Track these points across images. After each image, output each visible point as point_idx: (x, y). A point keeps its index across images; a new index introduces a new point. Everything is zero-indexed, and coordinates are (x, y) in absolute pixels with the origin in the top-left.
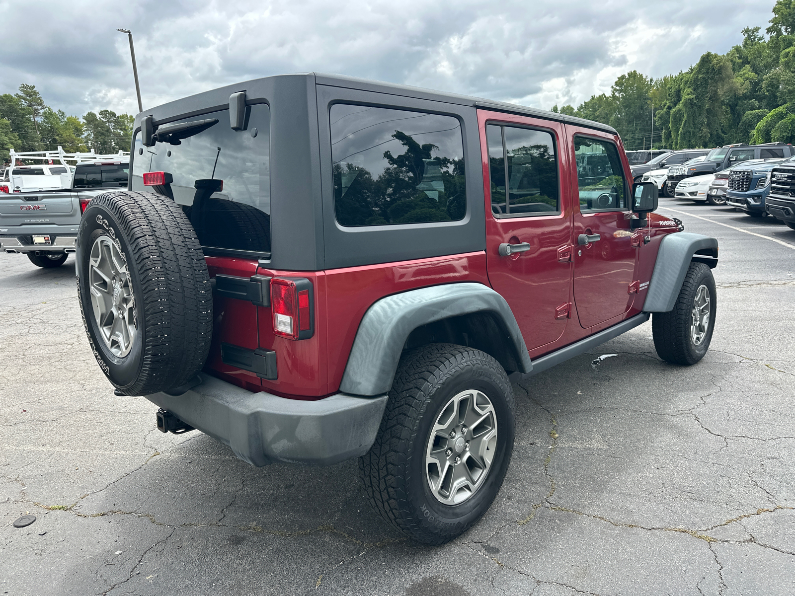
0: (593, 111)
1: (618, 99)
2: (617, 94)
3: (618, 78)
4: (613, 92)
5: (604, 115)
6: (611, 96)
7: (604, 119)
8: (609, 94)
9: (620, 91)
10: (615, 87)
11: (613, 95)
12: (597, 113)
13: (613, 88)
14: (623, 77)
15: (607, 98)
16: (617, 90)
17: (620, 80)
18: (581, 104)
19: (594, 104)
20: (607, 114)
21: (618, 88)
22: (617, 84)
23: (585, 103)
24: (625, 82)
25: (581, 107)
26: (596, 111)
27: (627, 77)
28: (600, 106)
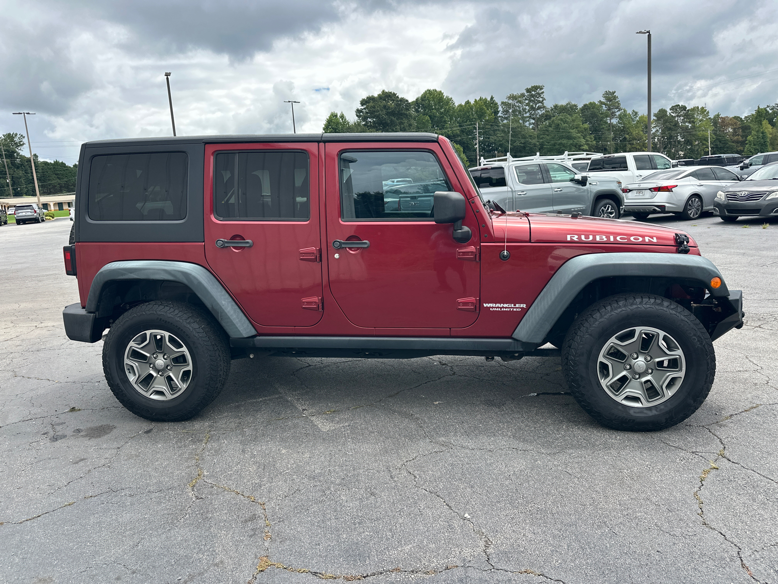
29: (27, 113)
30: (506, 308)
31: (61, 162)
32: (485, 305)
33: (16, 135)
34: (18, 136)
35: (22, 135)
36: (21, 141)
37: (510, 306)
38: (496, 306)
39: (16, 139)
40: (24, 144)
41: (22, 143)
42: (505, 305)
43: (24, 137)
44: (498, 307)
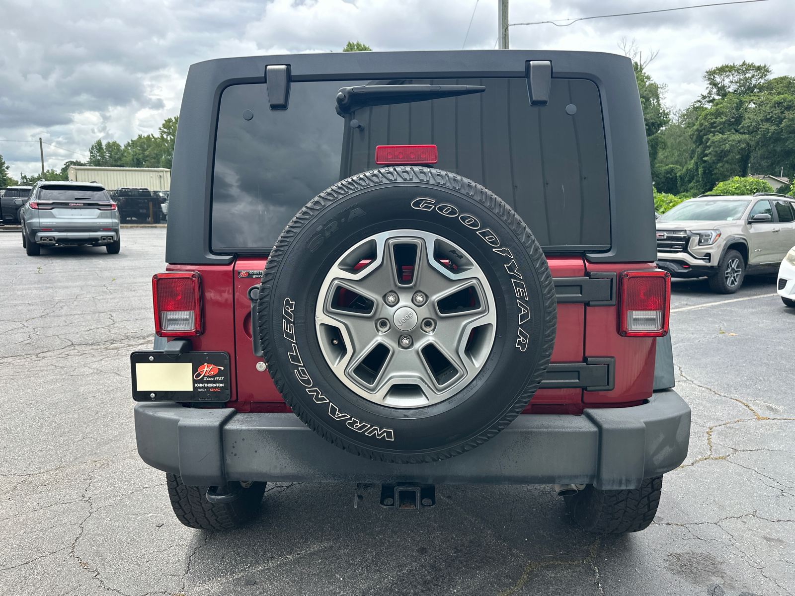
0: (142, 150)
1: (166, 140)
2: (165, 136)
3: (165, 121)
4: (161, 134)
5: (154, 155)
6: (160, 137)
7: (155, 159)
8: (157, 135)
9: (169, 134)
10: (162, 129)
11: (162, 137)
12: (147, 153)
13: (161, 130)
14: (170, 120)
15: (156, 139)
16: (165, 132)
17: (168, 123)
18: (128, 142)
19: (142, 143)
20: (157, 155)
21: (165, 130)
22: (164, 126)
23: (132, 141)
24: (173, 126)
25: (128, 145)
26: (145, 150)
27: (174, 120)
28: (149, 146)
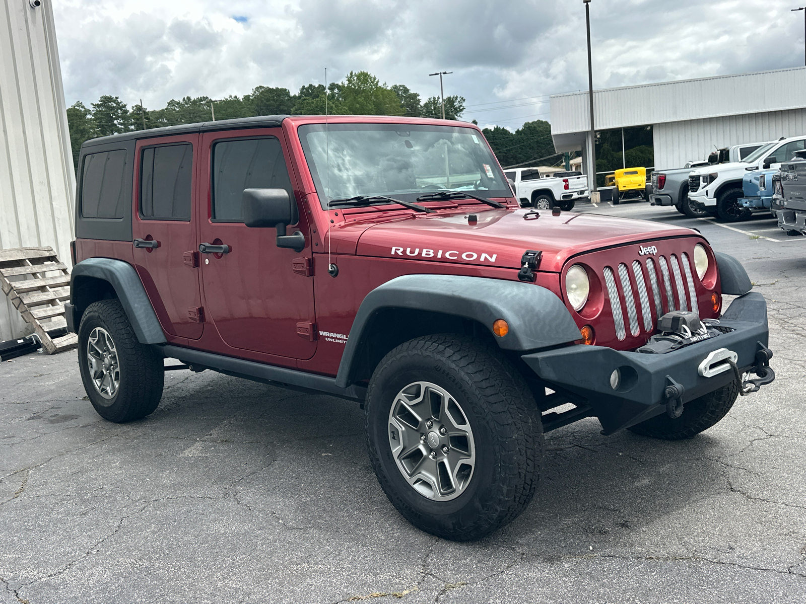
29: (444, 73)
30: (339, 339)
31: (501, 128)
32: (321, 333)
33: (457, 97)
34: (459, 99)
35: (462, 98)
36: (461, 106)
37: (342, 338)
38: (331, 336)
39: (456, 104)
40: (463, 109)
41: (461, 108)
42: (339, 336)
43: (464, 100)
44: (332, 338)
